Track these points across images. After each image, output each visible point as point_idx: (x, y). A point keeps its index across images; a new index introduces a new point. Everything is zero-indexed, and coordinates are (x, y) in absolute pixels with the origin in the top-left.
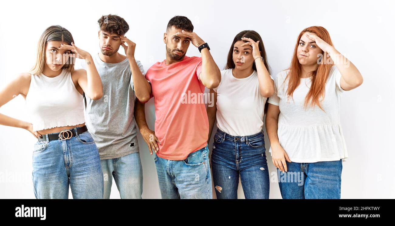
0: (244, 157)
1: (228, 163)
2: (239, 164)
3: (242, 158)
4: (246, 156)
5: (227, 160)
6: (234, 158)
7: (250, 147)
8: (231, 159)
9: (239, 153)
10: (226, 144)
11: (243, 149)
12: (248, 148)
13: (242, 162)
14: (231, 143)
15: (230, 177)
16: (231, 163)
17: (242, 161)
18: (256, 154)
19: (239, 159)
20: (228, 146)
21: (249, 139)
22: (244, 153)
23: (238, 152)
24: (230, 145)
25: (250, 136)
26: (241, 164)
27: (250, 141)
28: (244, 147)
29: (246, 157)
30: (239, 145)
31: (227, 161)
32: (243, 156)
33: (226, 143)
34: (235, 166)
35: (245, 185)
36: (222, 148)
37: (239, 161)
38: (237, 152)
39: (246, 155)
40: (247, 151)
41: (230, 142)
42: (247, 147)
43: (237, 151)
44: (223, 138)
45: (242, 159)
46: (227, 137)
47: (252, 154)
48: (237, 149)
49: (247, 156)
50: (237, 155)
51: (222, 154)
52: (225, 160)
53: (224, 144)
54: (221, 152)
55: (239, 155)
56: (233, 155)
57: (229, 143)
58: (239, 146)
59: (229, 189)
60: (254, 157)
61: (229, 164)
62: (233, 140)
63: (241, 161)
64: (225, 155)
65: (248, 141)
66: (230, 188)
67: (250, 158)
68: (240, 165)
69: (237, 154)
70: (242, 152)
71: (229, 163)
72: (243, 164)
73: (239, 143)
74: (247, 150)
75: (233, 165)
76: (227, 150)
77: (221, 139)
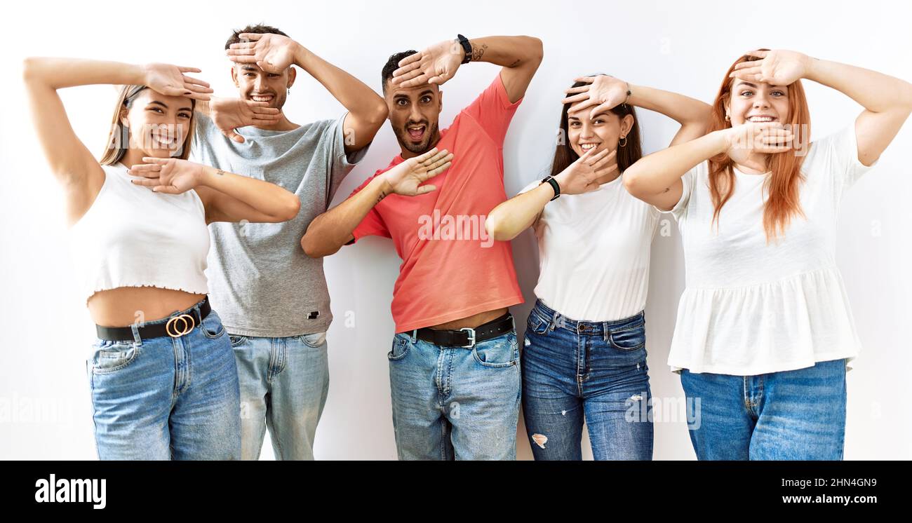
0: (597, 369)
1: (559, 381)
2: (584, 382)
3: (591, 369)
4: (601, 367)
5: (558, 372)
6: (572, 369)
7: (612, 347)
8: (568, 371)
9: (586, 358)
10: (556, 338)
11: (596, 352)
12: (606, 350)
13: (592, 380)
14: (569, 334)
15: (564, 413)
16: (567, 380)
17: (590, 378)
18: (623, 365)
19: (585, 371)
20: (561, 342)
21: (612, 330)
22: (596, 361)
23: (583, 356)
24: (567, 340)
25: (615, 322)
26: (589, 384)
27: (613, 335)
28: (598, 347)
29: (601, 370)
30: (587, 341)
31: (556, 374)
32: (594, 367)
33: (557, 334)
34: (575, 387)
35: (595, 431)
36: (547, 346)
37: (584, 378)
38: (581, 358)
39: (601, 364)
40: (604, 357)
41: (566, 332)
42: (605, 346)
43: (581, 354)
44: (552, 323)
45: (592, 374)
46: (562, 323)
47: (615, 365)
48: (581, 351)
49: (604, 367)
50: (581, 363)
51: (546, 358)
52: (552, 373)
53: (553, 338)
54: (544, 355)
55: (586, 363)
56: (572, 362)
57: (564, 336)
58: (586, 345)
59: (563, 438)
60: (619, 372)
61: (562, 383)
62: (574, 329)
63: (588, 378)
64: (552, 361)
65: (609, 334)
66: (565, 436)
67: (610, 373)
68: (587, 386)
69: (582, 360)
70: (592, 358)
71: (561, 379)
72: (593, 383)
73: (586, 337)
74: (605, 354)
75: (570, 385)
76: (558, 350)
77: (545, 326)
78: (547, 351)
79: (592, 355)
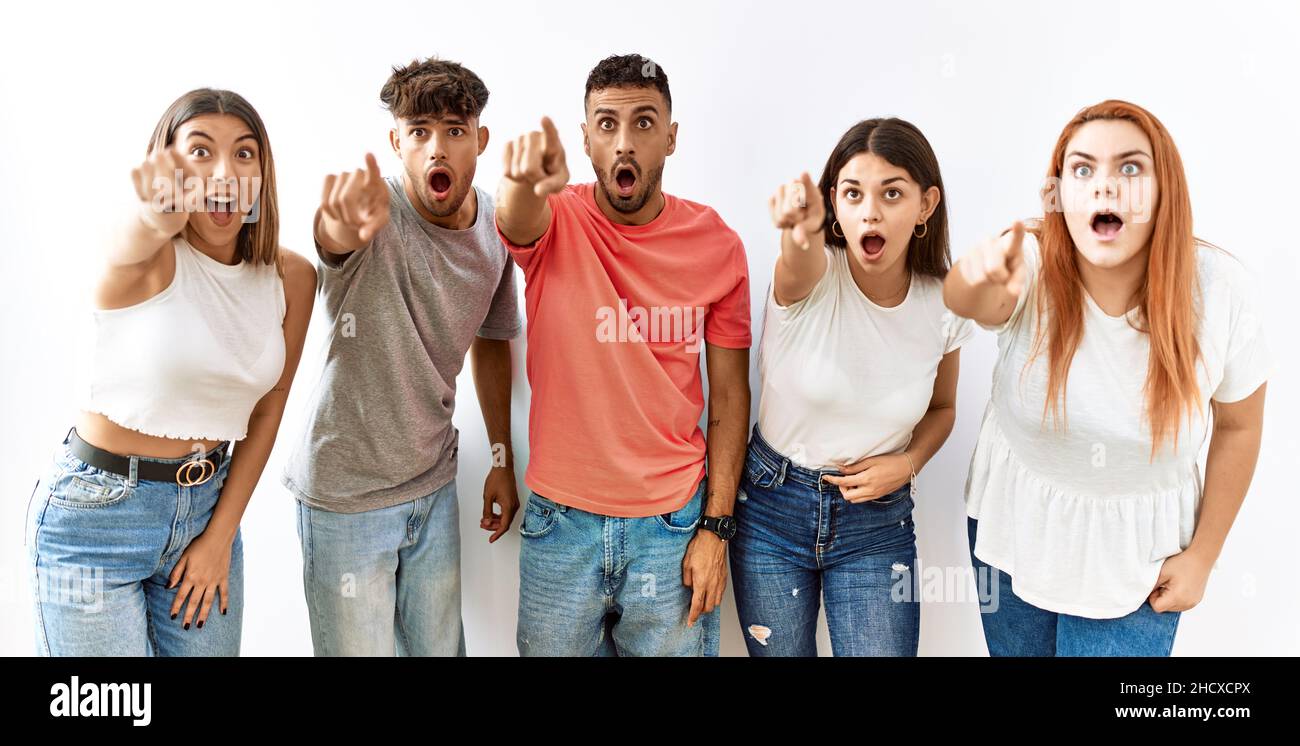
0: (845, 534)
1: (789, 551)
2: (824, 554)
3: (837, 536)
4: (850, 531)
5: (787, 540)
6: (809, 536)
8: (803, 539)
9: (830, 523)
10: (786, 494)
11: (843, 513)
12: (860, 509)
13: (836, 549)
14: (807, 491)
15: (795, 592)
16: (798, 550)
17: (836, 547)
18: (882, 524)
19: (828, 539)
20: (794, 502)
22: (844, 524)
23: (826, 520)
24: (802, 499)
26: (833, 554)
28: (847, 506)
29: (850, 536)
30: (832, 500)
31: (784, 542)
32: (841, 532)
33: (788, 490)
34: (812, 560)
35: (836, 614)
36: (771, 505)
37: (825, 547)
38: (823, 523)
39: (851, 528)
40: (856, 517)
41: (803, 488)
43: (823, 518)
44: (779, 475)
45: (838, 541)
46: (794, 474)
47: (867, 527)
48: (824, 513)
49: (855, 530)
50: (823, 530)
51: (769, 520)
52: (778, 540)
53: (780, 494)
54: (768, 516)
55: (831, 529)
56: (809, 528)
57: (798, 493)
58: (831, 505)
59: (794, 630)
60: (876, 533)
61: (792, 553)
62: (814, 484)
63: (832, 547)
64: (779, 524)
66: (797, 626)
68: (830, 558)
69: (824, 526)
70: (839, 521)
71: (791, 549)
72: (839, 553)
73: (832, 495)
74: (858, 513)
75: (804, 556)
76: (789, 511)
77: (771, 477)
78: (772, 512)
79: (840, 517)
